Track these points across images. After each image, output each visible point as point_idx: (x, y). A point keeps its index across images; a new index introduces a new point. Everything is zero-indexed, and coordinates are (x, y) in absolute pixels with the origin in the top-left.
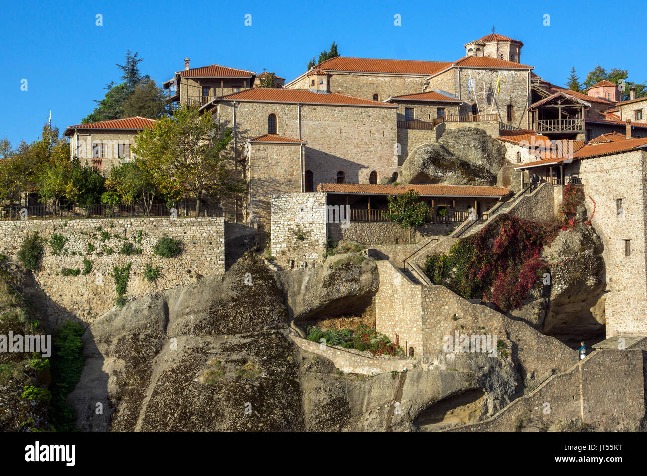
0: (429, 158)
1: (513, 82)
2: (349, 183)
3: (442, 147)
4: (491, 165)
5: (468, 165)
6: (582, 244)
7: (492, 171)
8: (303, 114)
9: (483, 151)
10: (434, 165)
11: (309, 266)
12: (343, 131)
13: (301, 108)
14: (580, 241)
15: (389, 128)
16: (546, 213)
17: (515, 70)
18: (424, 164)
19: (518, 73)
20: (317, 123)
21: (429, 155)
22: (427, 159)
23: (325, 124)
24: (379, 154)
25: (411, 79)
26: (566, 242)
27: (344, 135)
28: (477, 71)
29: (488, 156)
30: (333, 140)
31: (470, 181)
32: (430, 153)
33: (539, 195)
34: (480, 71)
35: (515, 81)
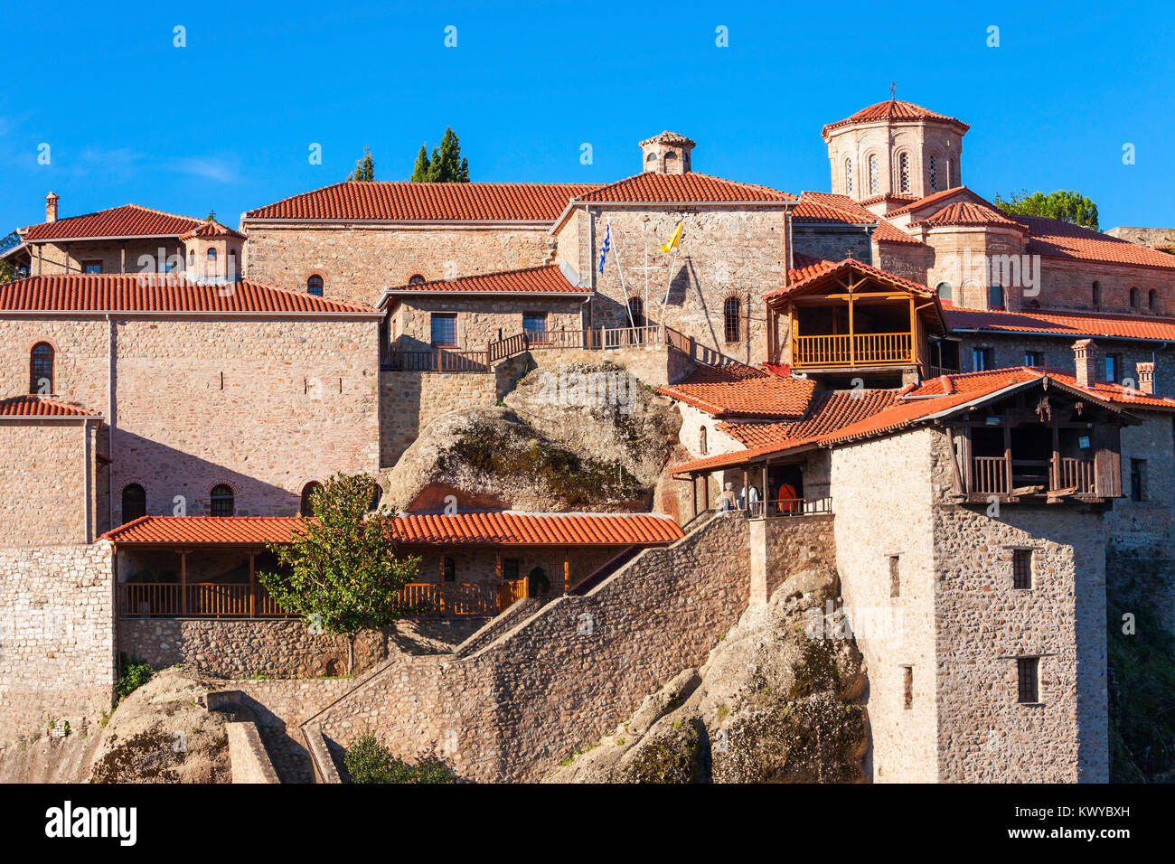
0: (459, 446)
1: (742, 238)
2: (243, 513)
3: (509, 415)
4: (637, 459)
5: (573, 461)
6: (797, 677)
7: (640, 478)
8: (123, 340)
9: (617, 424)
10: (473, 464)
11: (75, 733)
12: (228, 382)
13: (119, 327)
14: (795, 667)
15: (355, 371)
16: (721, 593)
17: (749, 208)
18: (441, 462)
19: (757, 216)
20: (159, 362)
21: (459, 437)
22: (452, 449)
23: (181, 364)
24: (327, 439)
25: (513, 233)
26: (759, 669)
27: (231, 390)
28: (642, 214)
29: (633, 438)
30: (199, 406)
31: (576, 502)
32: (465, 432)
33: (701, 545)
34: (651, 214)
35: (749, 235)
